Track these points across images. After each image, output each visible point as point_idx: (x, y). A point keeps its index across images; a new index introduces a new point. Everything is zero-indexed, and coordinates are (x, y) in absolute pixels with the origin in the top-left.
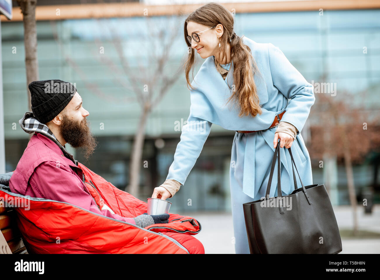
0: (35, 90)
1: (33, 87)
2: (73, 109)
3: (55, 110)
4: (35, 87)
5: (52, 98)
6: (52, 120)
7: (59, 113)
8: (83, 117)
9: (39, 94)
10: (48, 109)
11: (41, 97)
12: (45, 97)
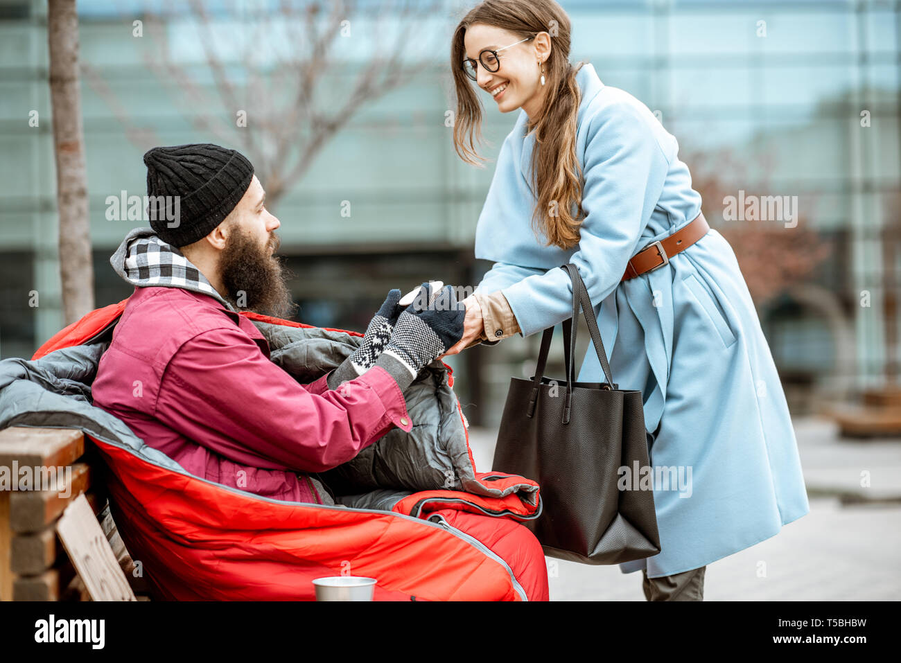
0: (163, 166)
1: (156, 159)
2: (251, 210)
3: (216, 212)
4: (163, 160)
5: (208, 183)
6: (205, 236)
7: (224, 217)
8: (268, 231)
9: (175, 176)
10: (198, 210)
11: (179, 183)
12: (191, 181)
